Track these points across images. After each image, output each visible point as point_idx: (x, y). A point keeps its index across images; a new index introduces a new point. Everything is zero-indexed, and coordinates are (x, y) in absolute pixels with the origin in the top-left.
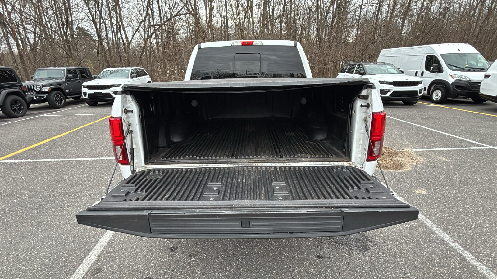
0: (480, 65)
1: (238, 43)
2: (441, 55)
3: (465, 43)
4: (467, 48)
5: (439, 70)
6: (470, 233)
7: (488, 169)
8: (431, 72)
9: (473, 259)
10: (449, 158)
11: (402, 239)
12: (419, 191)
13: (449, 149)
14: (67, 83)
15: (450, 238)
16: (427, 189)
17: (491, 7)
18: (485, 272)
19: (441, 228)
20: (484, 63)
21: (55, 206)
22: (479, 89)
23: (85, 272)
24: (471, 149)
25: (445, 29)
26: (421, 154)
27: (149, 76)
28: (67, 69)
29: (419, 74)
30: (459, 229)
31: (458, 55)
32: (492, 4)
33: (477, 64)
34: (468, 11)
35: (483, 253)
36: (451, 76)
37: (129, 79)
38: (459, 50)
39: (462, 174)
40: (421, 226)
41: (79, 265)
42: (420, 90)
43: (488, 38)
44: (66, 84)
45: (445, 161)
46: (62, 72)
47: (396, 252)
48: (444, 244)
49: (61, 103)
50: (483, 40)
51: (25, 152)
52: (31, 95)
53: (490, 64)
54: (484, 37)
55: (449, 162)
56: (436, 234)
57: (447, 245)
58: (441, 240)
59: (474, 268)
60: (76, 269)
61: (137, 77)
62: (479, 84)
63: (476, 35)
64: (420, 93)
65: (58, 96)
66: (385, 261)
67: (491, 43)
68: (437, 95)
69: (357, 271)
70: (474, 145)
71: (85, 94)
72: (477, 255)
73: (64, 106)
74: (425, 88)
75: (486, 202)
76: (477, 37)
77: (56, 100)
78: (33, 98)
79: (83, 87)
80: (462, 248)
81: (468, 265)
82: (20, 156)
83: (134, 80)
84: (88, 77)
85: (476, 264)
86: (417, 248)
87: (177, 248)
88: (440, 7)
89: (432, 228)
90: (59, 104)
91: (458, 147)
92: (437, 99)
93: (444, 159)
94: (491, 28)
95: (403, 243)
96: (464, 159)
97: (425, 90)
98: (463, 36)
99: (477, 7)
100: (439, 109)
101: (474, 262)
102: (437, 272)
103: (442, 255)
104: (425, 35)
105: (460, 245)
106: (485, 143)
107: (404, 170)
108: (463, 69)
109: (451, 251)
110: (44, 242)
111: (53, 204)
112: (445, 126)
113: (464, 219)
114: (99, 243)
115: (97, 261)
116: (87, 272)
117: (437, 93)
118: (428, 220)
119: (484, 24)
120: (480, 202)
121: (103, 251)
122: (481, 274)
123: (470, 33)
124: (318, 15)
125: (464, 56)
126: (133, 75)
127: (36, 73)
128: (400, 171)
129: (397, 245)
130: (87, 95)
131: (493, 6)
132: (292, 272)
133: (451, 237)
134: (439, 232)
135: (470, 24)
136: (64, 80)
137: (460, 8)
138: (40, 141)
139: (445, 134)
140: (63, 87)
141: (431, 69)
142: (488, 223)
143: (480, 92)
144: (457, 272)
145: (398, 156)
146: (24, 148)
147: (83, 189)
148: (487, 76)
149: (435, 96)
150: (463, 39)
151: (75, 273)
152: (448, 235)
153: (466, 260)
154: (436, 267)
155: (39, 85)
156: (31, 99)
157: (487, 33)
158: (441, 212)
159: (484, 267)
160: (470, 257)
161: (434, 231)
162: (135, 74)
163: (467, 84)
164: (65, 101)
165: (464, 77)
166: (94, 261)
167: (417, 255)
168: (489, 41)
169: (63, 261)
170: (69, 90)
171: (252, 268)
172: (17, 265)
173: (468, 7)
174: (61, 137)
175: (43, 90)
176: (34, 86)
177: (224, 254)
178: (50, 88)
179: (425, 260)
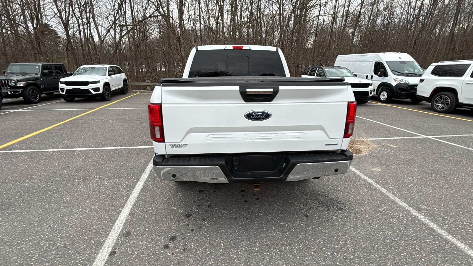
0: (416, 71)
1: (230, 47)
2: (386, 62)
3: (404, 52)
4: (406, 57)
5: (385, 74)
6: (413, 196)
7: (424, 153)
8: (379, 76)
9: (415, 212)
10: (396, 145)
11: (365, 202)
12: (375, 169)
13: (396, 138)
14: (43, 79)
15: (399, 200)
16: (380, 167)
17: (424, 23)
18: (423, 220)
19: (392, 194)
20: (419, 70)
21: (68, 188)
22: (416, 91)
23: (117, 235)
24: (412, 138)
25: (388, 39)
26: (374, 142)
27: (124, 74)
28: (43, 65)
29: (369, 77)
30: (405, 193)
31: (399, 63)
32: (425, 20)
33: (414, 71)
34: (406, 25)
35: (422, 208)
36: (395, 80)
37: (107, 76)
38: (400, 58)
39: (406, 156)
40: (378, 193)
41: (110, 231)
42: (370, 91)
43: (422, 49)
44: (41, 80)
45: (393, 147)
46: (37, 67)
47: (362, 211)
48: (395, 203)
49: (36, 99)
50: (418, 51)
51: (16, 143)
52: (5, 90)
53: (424, 71)
54: (419, 48)
55: (396, 148)
56: (389, 197)
57: (397, 204)
58: (393, 201)
59: (416, 217)
60: (109, 234)
61: (114, 74)
62: (416, 87)
63: (413, 46)
64: (371, 94)
65: (34, 91)
66: (354, 217)
67: (424, 53)
68: (384, 96)
69: (335, 224)
70: (413, 135)
71: (62, 90)
72: (418, 210)
73: (39, 102)
74: (374, 90)
75: (423, 175)
76: (414, 47)
77: (31, 95)
78: (7, 92)
79: (61, 83)
80: (407, 206)
81: (411, 216)
82: (13, 147)
83: (112, 77)
84: (63, 73)
85: (417, 215)
86: (377, 207)
87: (191, 215)
88: (384, 21)
89: (386, 194)
90: (34, 99)
91: (402, 137)
92: (383, 99)
93: (392, 146)
94: (424, 40)
95: (366, 204)
96: (406, 145)
97: (374, 91)
98: (402, 46)
99: (413, 22)
100: (386, 107)
101: (416, 214)
102: (391, 222)
103: (394, 211)
104: (373, 44)
105: (406, 204)
106: (421, 134)
107: (362, 154)
108: (403, 74)
109: (400, 208)
110: (70, 215)
111: (65, 186)
112: (391, 121)
113: (408, 187)
114: (121, 215)
115: (125, 227)
116: (119, 235)
117: (384, 94)
118: (383, 189)
119: (418, 37)
120: (419, 175)
121: (127, 220)
122: (421, 221)
123: (408, 44)
124: (280, 22)
125: (404, 63)
126: (110, 72)
127: (9, 68)
128: (359, 155)
129: (362, 206)
130: (65, 91)
131: (426, 21)
132: (287, 226)
133: (399, 198)
134: (391, 196)
135: (408, 37)
136: (39, 76)
137: (400, 22)
138: (28, 134)
139: (392, 127)
140: (39, 83)
141: (379, 74)
142: (425, 189)
143: (416, 93)
144: (405, 220)
145: (357, 143)
146: (13, 140)
147: (90, 174)
148: (422, 81)
149: (382, 96)
150: (403, 49)
151: (109, 236)
152: (398, 197)
153: (411, 213)
154: (390, 218)
155: (14, 80)
156: (6, 94)
157: (421, 44)
158: (392, 183)
159: (423, 217)
160: (413, 211)
161: (388, 196)
162: (112, 71)
163: (407, 87)
164: (40, 96)
165: (404, 81)
166: (122, 227)
167: (377, 211)
168: (423, 51)
169: (94, 228)
170: (45, 86)
171: (256, 225)
172: (53, 233)
173: (405, 22)
174: (49, 130)
175: (18, 85)
176: (8, 81)
177: (232, 217)
178: (25, 84)
179: (382, 214)
